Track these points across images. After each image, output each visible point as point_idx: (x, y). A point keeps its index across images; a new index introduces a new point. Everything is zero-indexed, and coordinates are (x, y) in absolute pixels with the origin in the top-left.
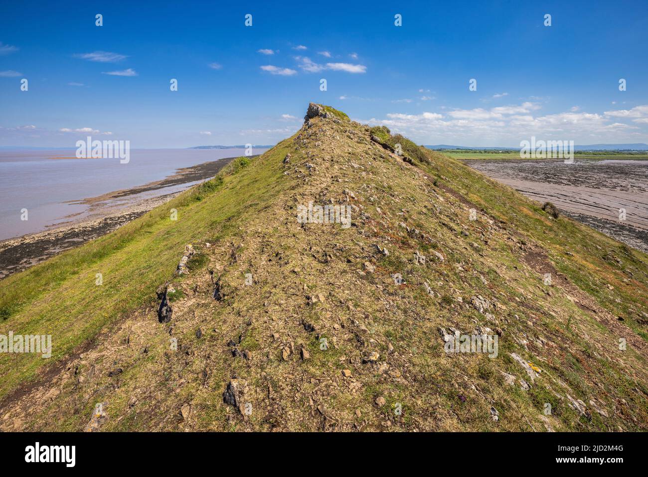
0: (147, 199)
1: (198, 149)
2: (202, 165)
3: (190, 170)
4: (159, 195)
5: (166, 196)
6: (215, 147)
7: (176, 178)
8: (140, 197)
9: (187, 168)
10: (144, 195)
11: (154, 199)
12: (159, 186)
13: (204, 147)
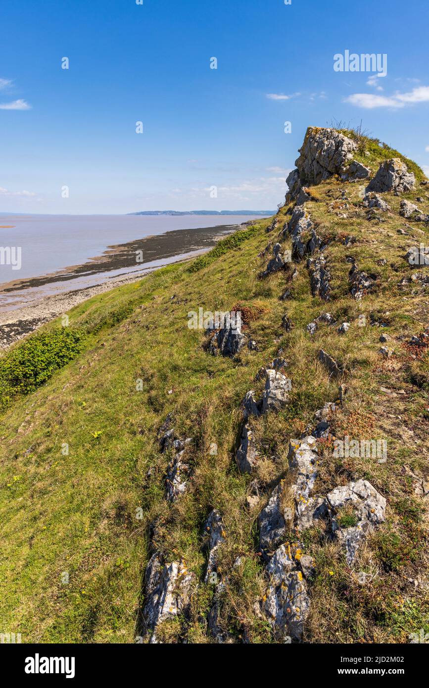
0: (49, 296)
1: (141, 215)
2: (141, 241)
3: (122, 248)
4: (67, 290)
5: (75, 292)
6: (165, 212)
7: (99, 262)
8: (41, 292)
9: (120, 246)
10: (47, 290)
11: (59, 297)
12: (73, 274)
13: (150, 213)
